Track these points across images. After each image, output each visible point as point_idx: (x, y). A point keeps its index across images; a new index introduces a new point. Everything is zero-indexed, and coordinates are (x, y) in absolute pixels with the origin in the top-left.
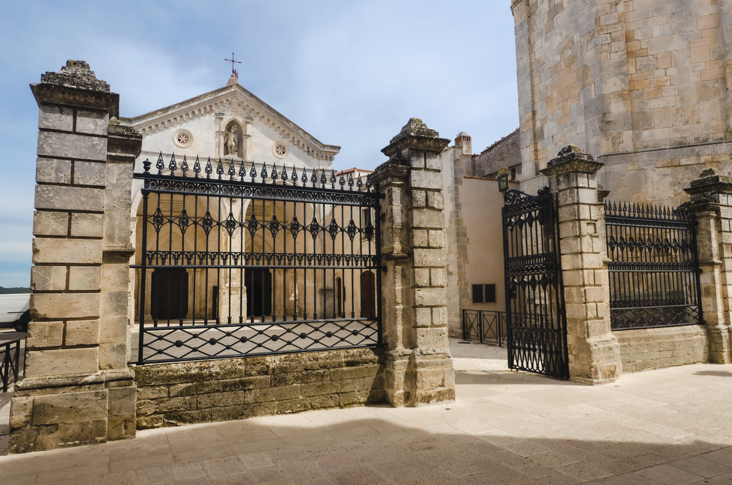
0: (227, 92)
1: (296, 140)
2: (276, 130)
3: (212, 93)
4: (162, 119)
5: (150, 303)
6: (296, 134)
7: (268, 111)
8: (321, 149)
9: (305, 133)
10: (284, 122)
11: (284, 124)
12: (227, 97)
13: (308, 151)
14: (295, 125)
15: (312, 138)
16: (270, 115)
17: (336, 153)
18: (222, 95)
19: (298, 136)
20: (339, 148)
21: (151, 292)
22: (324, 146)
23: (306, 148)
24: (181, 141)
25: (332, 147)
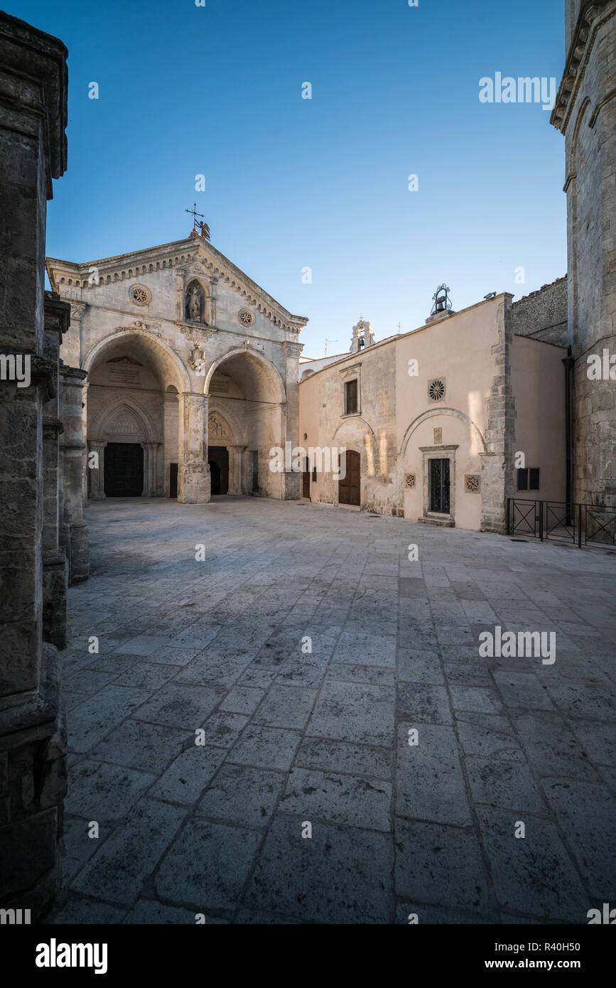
0: (190, 245)
1: (262, 308)
2: (242, 295)
3: (173, 244)
4: (116, 269)
5: (103, 479)
6: (263, 301)
7: (234, 272)
8: (288, 319)
9: (273, 300)
10: (251, 286)
11: (251, 289)
12: (189, 251)
13: (275, 322)
14: (262, 290)
15: (280, 307)
16: (237, 276)
17: (302, 325)
18: (184, 249)
19: (265, 303)
20: (307, 320)
21: (104, 468)
22: (292, 316)
23: (272, 317)
24: (138, 298)
25: (300, 318)
